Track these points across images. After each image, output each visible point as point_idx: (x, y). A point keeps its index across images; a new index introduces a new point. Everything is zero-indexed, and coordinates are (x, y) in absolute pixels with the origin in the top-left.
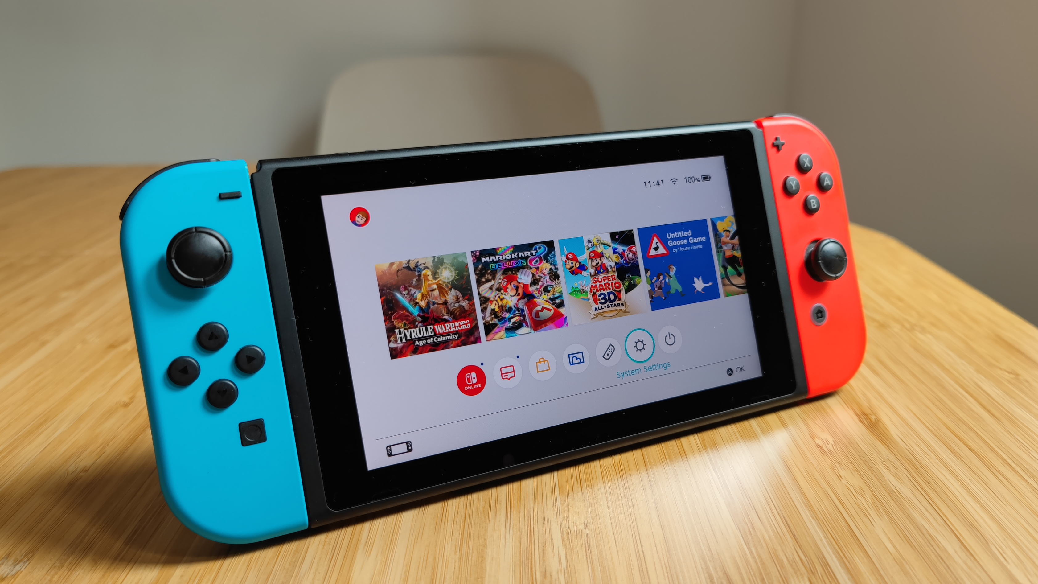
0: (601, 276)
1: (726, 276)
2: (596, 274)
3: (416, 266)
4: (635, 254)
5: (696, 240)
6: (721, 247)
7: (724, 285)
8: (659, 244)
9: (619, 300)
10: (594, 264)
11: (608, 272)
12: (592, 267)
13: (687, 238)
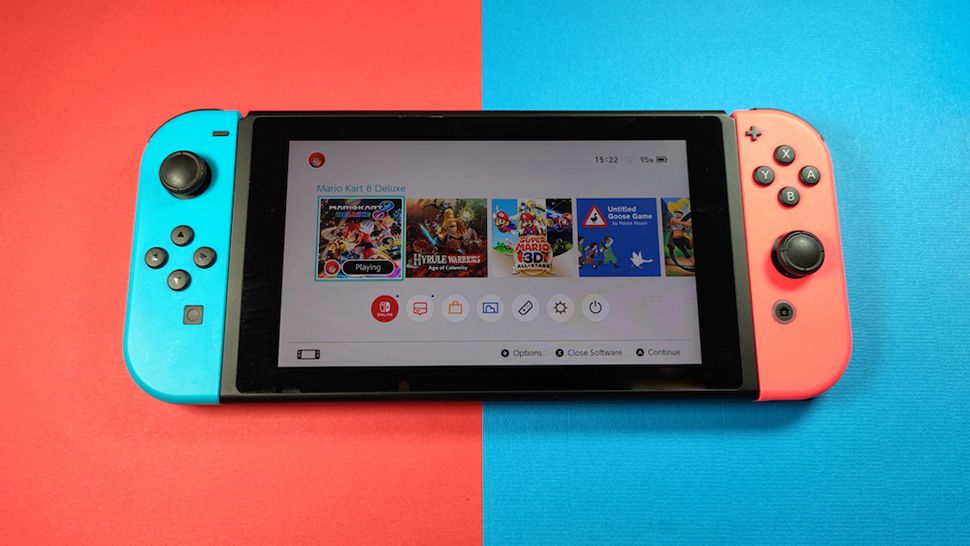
0: (530, 237)
1: (670, 256)
2: (524, 234)
3: (442, 205)
4: (569, 221)
5: (640, 217)
6: (669, 227)
7: (666, 264)
8: (598, 216)
9: (546, 261)
10: (525, 224)
11: (538, 234)
12: (522, 227)
13: (631, 214)
